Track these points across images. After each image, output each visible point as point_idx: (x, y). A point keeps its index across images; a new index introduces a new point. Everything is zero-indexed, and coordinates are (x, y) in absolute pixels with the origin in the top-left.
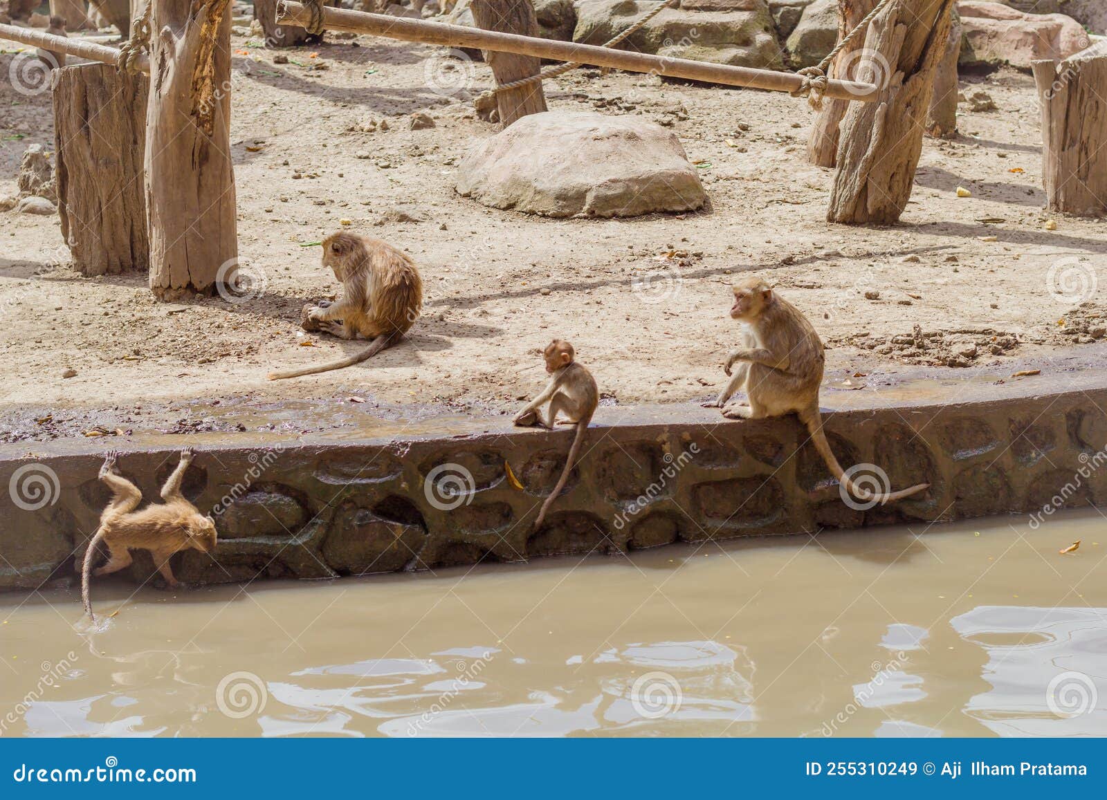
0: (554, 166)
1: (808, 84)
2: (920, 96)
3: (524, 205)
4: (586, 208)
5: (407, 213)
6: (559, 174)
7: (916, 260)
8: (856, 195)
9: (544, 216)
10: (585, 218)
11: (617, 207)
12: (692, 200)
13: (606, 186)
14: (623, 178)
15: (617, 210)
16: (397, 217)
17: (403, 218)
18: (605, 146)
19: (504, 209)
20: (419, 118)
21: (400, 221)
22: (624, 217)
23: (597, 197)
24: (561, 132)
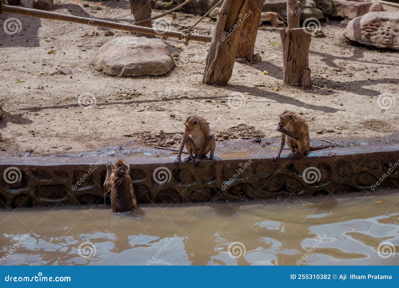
0: (115, 57)
1: (183, 36)
2: (233, 40)
3: (104, 71)
4: (121, 73)
5: (63, 71)
6: (116, 60)
7: (210, 102)
8: (211, 74)
9: (108, 75)
10: (121, 76)
11: (132, 73)
12: (161, 72)
13: (129, 66)
14: (136, 63)
15: (132, 74)
16: (59, 73)
17: (62, 73)
18: (135, 51)
19: (99, 71)
20: (108, 32)
21: (60, 74)
22: (134, 77)
23: (125, 70)
24: (123, 45)
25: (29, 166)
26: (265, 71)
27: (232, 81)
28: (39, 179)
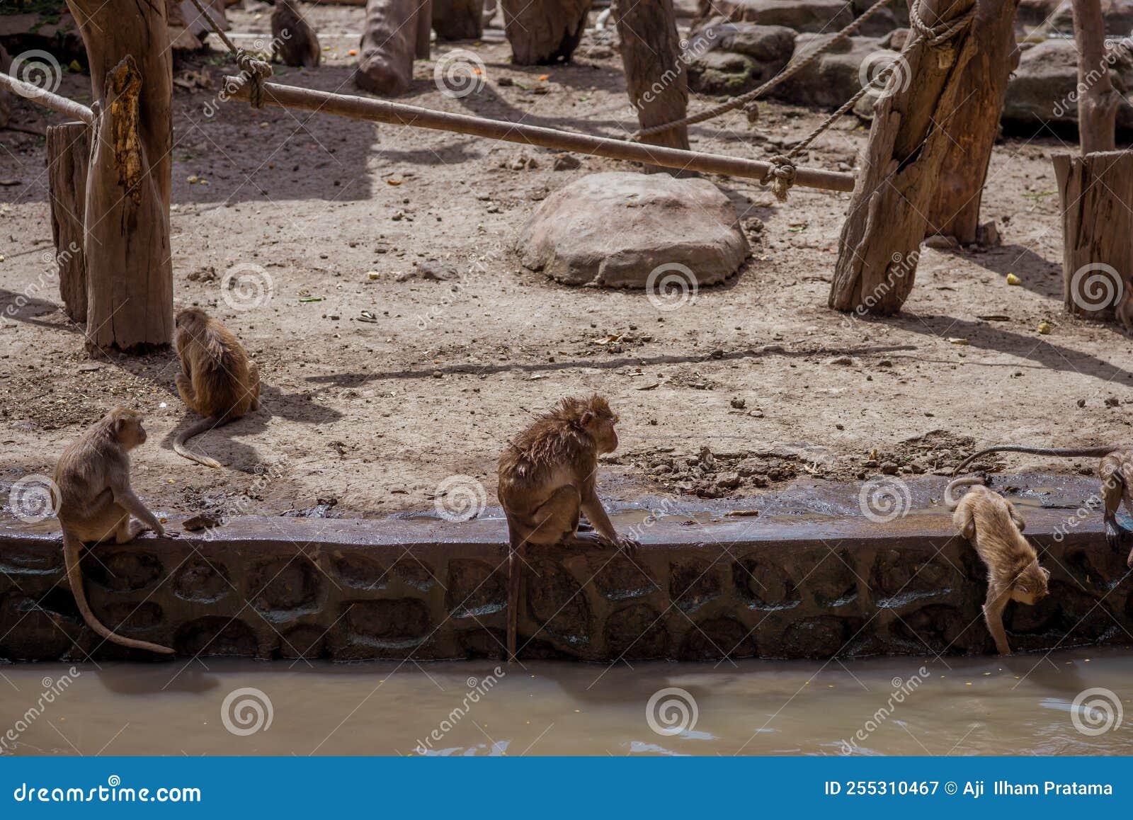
0: (579, 232)
1: (773, 173)
2: (916, 186)
3: (548, 271)
4: (597, 277)
5: (434, 270)
6: (581, 241)
7: (847, 363)
8: (852, 283)
9: (559, 282)
10: (595, 287)
11: (628, 278)
12: (710, 275)
13: (619, 256)
14: (638, 249)
15: (627, 282)
16: (422, 274)
17: (429, 276)
18: (636, 214)
19: (535, 271)
20: (563, 159)
21: (425, 278)
22: (634, 289)
23: (607, 267)
24: (602, 196)
25: (325, 546)
26: (1011, 276)
27: (911, 304)
28: (352, 583)
